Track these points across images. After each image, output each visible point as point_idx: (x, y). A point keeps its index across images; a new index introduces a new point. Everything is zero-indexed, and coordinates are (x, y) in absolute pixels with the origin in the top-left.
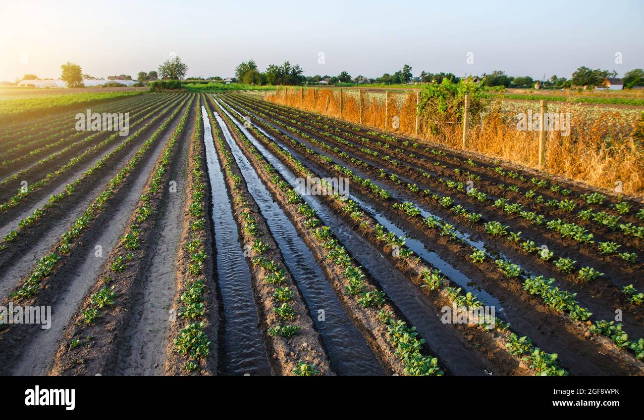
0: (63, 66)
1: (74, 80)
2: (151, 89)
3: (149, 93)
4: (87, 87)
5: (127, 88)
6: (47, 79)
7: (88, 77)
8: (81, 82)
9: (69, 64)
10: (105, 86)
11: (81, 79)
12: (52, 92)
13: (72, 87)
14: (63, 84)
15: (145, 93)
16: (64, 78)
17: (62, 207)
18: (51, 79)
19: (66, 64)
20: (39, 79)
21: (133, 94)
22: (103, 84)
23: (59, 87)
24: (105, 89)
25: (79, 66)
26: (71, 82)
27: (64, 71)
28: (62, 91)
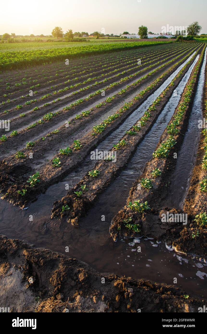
0: (140, 28)
1: (143, 35)
2: (177, 40)
3: (176, 42)
4: (149, 38)
5: (168, 39)
6: (133, 34)
7: (151, 33)
8: (146, 36)
9: (142, 26)
11: (146, 34)
12: (133, 41)
13: (142, 38)
14: (138, 37)
15: (174, 42)
16: (139, 34)
17: (98, 86)
18: (134, 34)
19: (141, 26)
20: (129, 34)
21: (167, 42)
22: (157, 37)
23: (137, 38)
24: (157, 39)
25: (146, 27)
27: (140, 30)
28: (137, 40)
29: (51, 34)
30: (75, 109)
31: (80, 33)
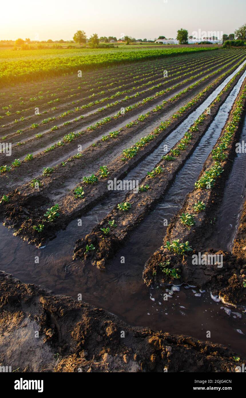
0: (179, 31)
1: (183, 40)
3: (222, 48)
4: (189, 44)
5: (212, 45)
6: (170, 39)
7: (191, 37)
8: (187, 41)
9: (181, 29)
10: (200, 44)
11: (186, 39)
12: (171, 47)
13: (181, 44)
14: (177, 42)
15: (220, 48)
16: (178, 38)
17: (129, 102)
18: (172, 39)
20: (166, 39)
21: (212, 49)
22: (199, 42)
23: (175, 43)
24: (200, 45)
25: (187, 31)
26: (181, 41)
27: (179, 34)
28: (175, 46)
29: (72, 40)
30: (102, 129)
31: (107, 38)
